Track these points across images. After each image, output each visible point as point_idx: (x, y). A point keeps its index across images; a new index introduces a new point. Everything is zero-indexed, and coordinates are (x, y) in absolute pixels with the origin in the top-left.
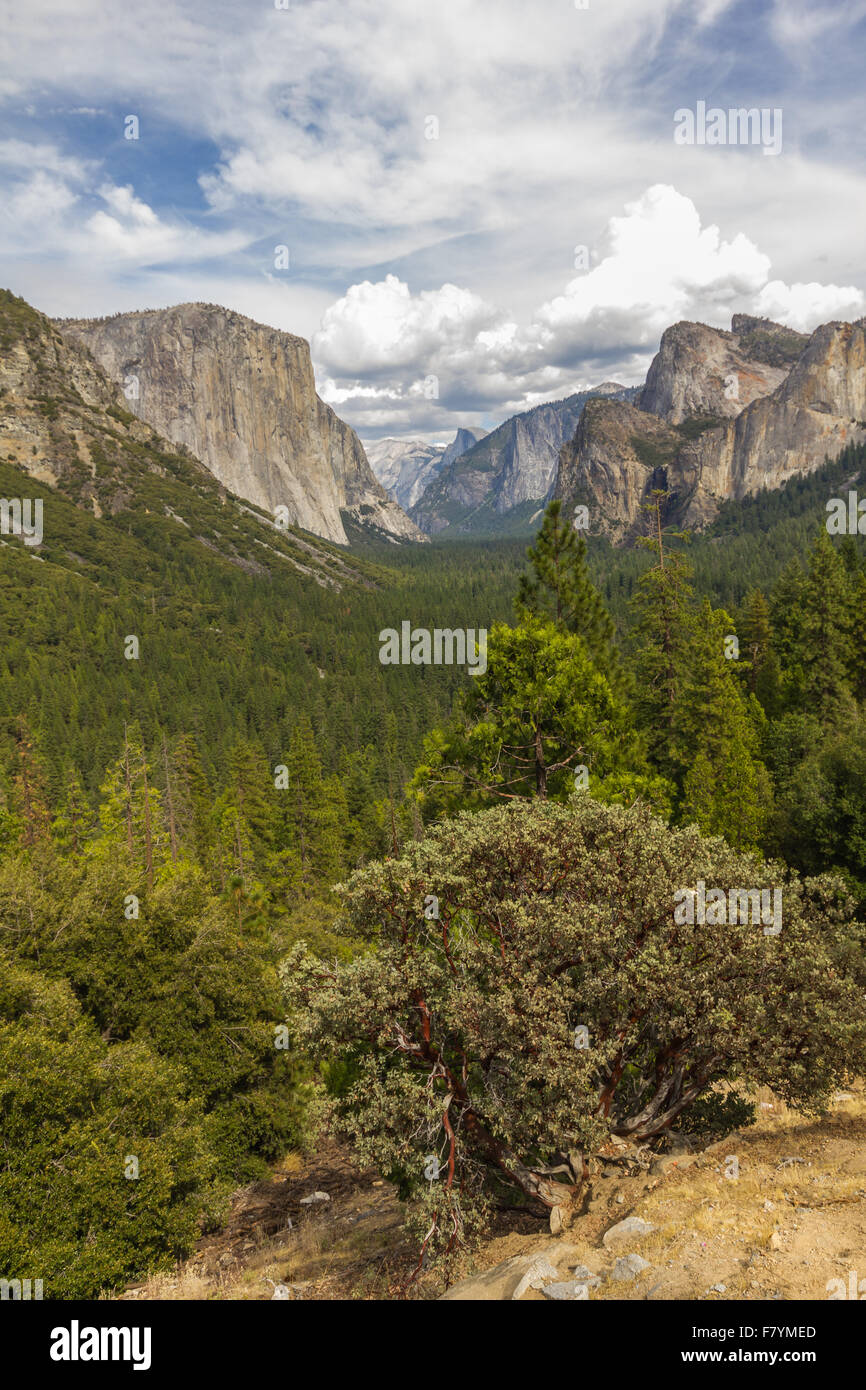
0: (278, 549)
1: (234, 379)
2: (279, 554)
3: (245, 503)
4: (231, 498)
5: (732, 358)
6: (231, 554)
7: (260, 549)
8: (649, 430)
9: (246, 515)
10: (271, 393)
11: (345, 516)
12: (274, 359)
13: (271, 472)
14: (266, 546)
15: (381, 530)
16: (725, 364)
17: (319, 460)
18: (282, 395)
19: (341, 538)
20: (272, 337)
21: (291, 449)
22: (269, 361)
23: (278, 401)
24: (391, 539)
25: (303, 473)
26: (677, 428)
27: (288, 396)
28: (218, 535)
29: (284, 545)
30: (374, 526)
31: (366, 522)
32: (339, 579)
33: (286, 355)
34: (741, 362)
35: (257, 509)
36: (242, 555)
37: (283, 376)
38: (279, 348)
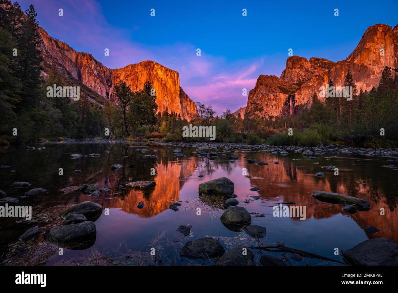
1: (154, 80)
10: (165, 85)
12: (167, 76)
13: (163, 107)
17: (178, 105)
18: (168, 86)
20: (167, 70)
21: (170, 101)
22: (165, 76)
23: (167, 88)
25: (173, 108)
27: (170, 87)
33: (171, 75)
37: (170, 81)
38: (169, 73)
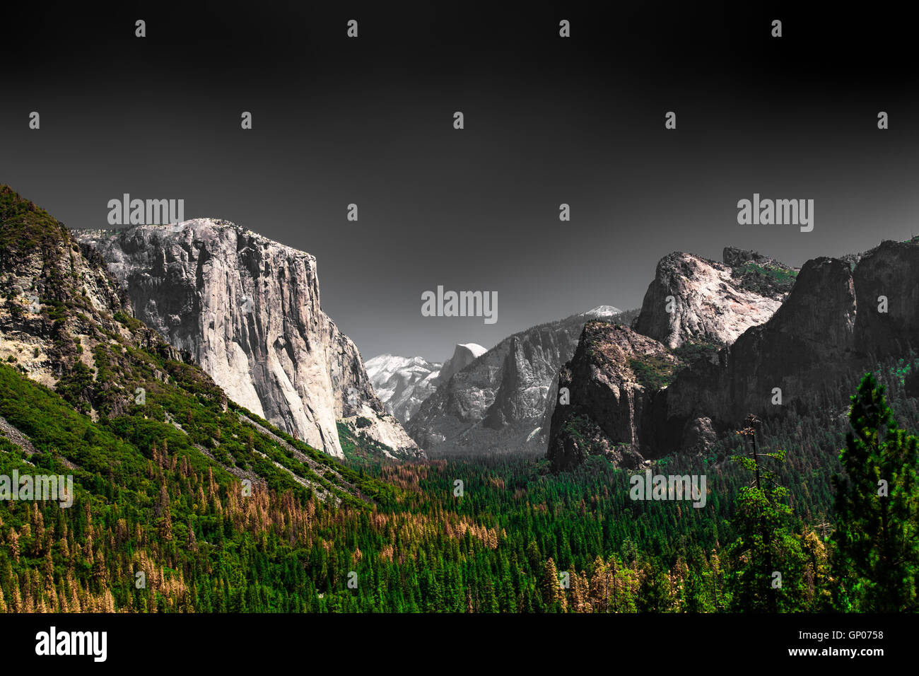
0: (277, 460)
2: (278, 465)
3: (246, 412)
4: (233, 406)
5: (725, 288)
6: (228, 464)
7: (258, 460)
8: (648, 353)
9: (245, 424)
11: (341, 428)
13: (269, 382)
14: (264, 456)
15: (377, 443)
16: (719, 292)
19: (336, 450)
24: (388, 454)
25: (302, 384)
26: (674, 352)
28: (217, 444)
29: (283, 456)
30: (370, 439)
31: (363, 434)
32: (338, 493)
34: (734, 292)
35: (255, 418)
36: (240, 465)
